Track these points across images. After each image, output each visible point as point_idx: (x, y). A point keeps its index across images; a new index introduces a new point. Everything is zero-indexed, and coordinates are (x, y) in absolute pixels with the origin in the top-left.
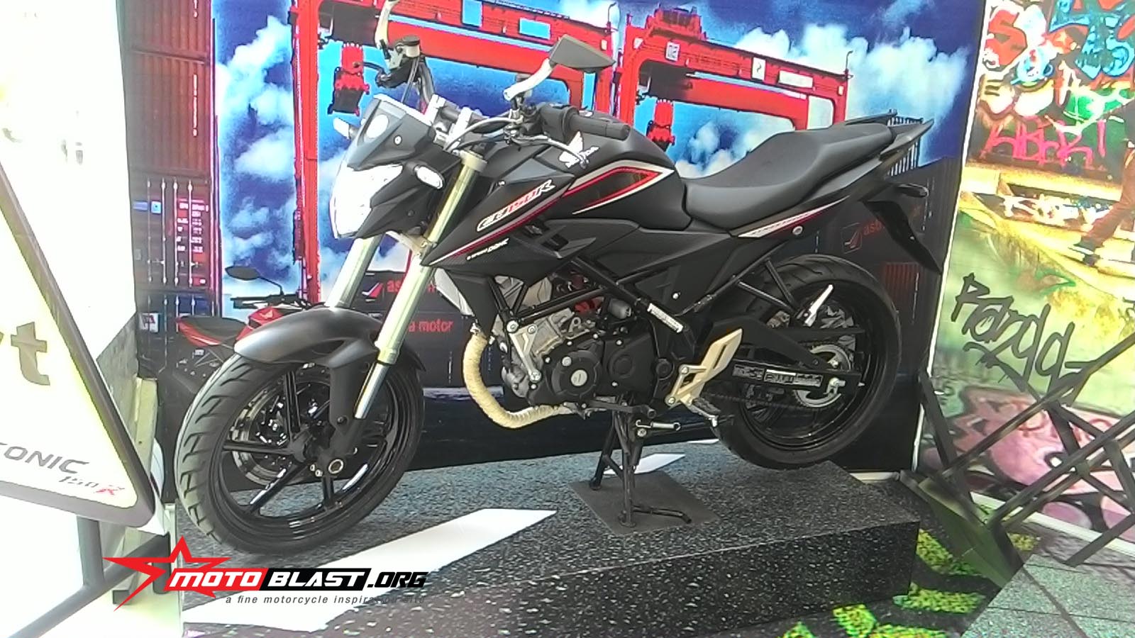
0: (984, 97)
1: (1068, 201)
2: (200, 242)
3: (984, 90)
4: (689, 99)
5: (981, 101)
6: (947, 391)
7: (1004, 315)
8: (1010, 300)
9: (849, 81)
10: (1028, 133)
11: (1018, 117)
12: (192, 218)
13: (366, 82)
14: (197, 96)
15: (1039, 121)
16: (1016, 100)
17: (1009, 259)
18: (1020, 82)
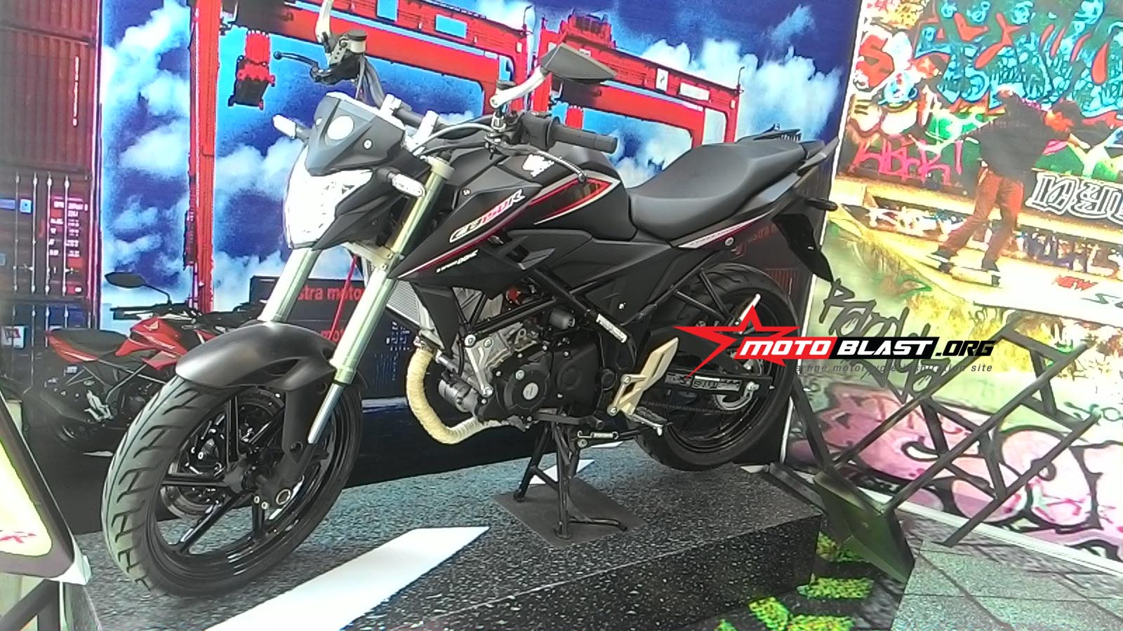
0: (854, 115)
1: (927, 214)
2: (77, 246)
3: (854, 108)
4: (597, 107)
5: (851, 119)
6: (814, 388)
7: (867, 317)
8: (872, 304)
9: (741, 95)
10: (893, 151)
11: (884, 135)
12: (68, 218)
13: (271, 74)
14: (78, 81)
15: (903, 139)
16: (882, 119)
17: (873, 266)
18: (886, 103)
